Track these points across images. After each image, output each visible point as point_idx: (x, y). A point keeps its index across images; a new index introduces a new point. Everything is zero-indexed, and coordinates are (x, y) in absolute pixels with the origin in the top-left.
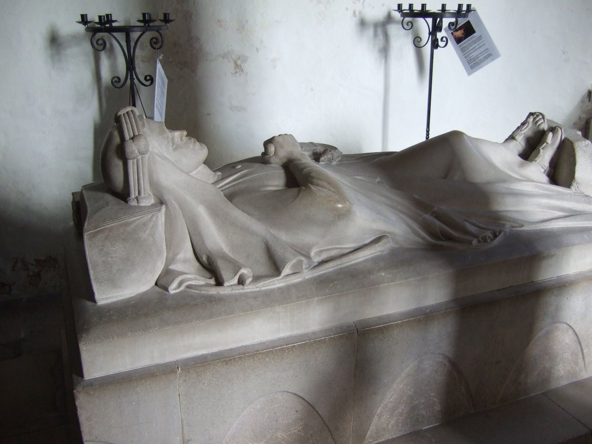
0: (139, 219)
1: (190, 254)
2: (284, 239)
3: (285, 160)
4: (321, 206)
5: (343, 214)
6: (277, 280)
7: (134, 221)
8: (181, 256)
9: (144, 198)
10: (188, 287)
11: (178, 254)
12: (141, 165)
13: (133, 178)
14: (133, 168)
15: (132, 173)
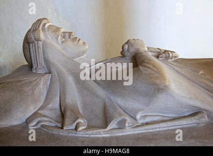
1: (57, 106)
3: (133, 54)
6: (103, 132)
8: (50, 106)
9: (39, 68)
10: (42, 126)
11: (49, 104)
12: (37, 47)
13: (33, 55)
14: (32, 49)
15: (32, 52)
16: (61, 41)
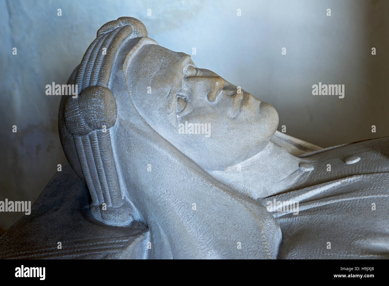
9: (111, 211)
12: (98, 148)
13: (89, 169)
14: (85, 152)
15: (86, 161)
16: (182, 115)
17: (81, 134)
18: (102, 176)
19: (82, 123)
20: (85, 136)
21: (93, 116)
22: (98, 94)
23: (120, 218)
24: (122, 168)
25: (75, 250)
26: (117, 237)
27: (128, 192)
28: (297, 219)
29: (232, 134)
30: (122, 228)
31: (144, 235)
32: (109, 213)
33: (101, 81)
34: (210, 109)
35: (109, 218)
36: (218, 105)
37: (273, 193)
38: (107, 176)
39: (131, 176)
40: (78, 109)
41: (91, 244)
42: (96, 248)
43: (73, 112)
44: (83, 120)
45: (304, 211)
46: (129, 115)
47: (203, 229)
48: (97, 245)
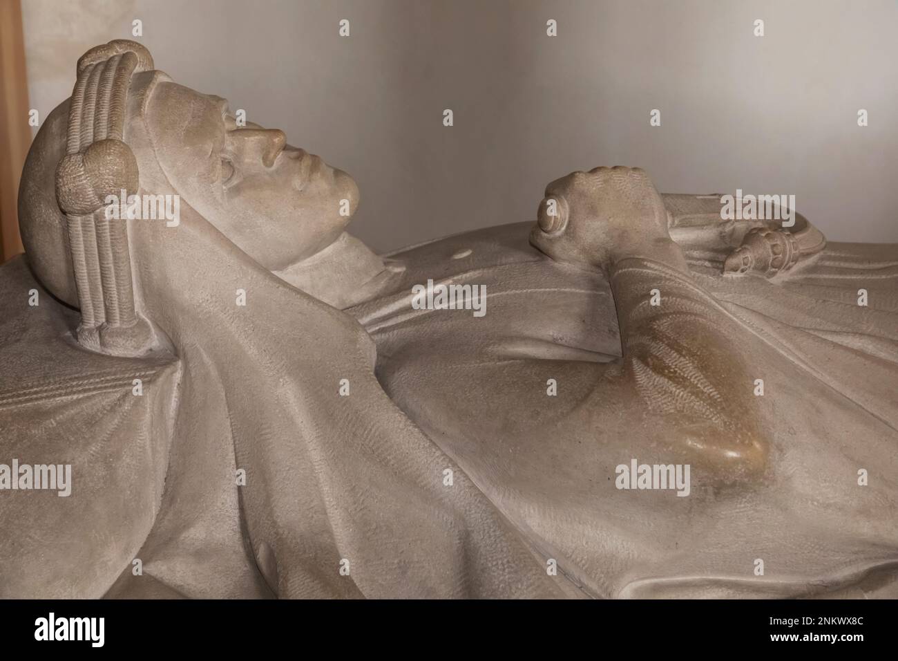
0: (78, 401)
2: (536, 529)
4: (654, 445)
5: (733, 485)
7: (65, 406)
9: (120, 333)
12: (109, 234)
13: (87, 269)
14: (84, 240)
15: (84, 256)
16: (229, 186)
17: (84, 213)
18: (109, 278)
19: (88, 195)
20: (87, 216)
21: (107, 183)
22: (114, 150)
23: (133, 343)
24: (140, 265)
25: (74, 389)
26: (136, 369)
27: (144, 304)
28: (395, 335)
29: (299, 214)
30: (136, 360)
31: (174, 365)
32: (117, 336)
33: (115, 133)
34: (267, 177)
35: (115, 344)
36: (277, 171)
37: (352, 303)
38: (117, 277)
39: (155, 277)
40: (82, 173)
41: (98, 380)
42: (106, 385)
43: (74, 178)
44: (90, 189)
45: (405, 322)
46: (154, 184)
47: (269, 348)
48: (108, 380)
